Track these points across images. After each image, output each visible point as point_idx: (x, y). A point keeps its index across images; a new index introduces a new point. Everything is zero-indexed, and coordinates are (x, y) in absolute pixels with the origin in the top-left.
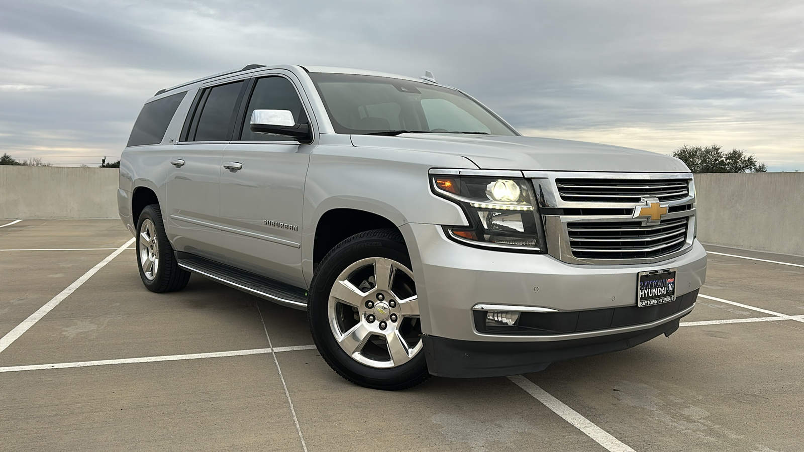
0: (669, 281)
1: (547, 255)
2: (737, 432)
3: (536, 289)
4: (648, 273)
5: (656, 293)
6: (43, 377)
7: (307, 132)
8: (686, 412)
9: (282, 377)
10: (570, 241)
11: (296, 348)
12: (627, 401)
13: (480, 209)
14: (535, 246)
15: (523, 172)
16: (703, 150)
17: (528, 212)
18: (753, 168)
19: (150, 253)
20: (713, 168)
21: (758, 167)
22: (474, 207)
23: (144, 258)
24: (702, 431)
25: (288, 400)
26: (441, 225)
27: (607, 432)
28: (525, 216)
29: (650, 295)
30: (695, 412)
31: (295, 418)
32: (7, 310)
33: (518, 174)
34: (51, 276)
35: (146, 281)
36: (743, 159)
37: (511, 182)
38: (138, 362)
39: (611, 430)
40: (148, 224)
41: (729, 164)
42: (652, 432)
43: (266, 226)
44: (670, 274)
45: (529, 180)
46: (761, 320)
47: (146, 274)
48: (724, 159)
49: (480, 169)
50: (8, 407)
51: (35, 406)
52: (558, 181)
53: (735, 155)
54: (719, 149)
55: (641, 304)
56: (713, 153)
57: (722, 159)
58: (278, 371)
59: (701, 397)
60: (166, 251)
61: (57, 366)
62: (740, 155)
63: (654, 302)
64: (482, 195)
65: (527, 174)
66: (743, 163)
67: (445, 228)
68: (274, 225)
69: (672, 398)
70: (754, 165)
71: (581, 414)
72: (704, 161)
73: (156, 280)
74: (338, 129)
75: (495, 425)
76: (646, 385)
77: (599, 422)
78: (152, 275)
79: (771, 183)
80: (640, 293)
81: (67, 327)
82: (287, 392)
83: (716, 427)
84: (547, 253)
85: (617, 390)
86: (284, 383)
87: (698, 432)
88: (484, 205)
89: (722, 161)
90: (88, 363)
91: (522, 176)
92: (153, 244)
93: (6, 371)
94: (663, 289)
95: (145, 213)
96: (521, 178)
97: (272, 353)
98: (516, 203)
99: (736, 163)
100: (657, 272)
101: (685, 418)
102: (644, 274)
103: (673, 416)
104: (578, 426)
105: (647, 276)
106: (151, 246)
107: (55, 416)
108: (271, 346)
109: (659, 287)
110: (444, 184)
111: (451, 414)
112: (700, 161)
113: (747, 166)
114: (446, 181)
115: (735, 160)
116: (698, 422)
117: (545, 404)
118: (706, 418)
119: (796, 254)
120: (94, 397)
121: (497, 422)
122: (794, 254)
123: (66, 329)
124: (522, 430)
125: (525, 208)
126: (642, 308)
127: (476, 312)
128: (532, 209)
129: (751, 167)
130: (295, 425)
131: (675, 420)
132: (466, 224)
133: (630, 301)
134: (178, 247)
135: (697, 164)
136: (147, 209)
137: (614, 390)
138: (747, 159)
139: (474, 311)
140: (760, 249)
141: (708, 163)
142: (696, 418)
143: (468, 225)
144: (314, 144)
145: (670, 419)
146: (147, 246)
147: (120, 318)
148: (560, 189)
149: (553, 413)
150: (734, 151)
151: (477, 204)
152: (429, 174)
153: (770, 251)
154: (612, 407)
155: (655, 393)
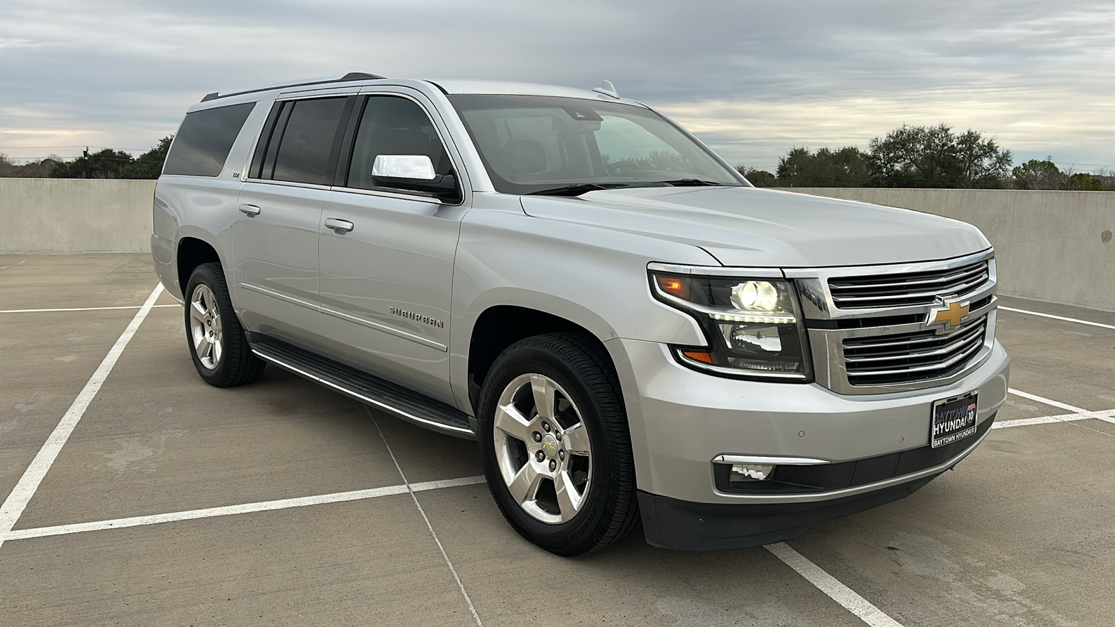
0: (970, 407)
1: (815, 384)
2: (1067, 615)
3: (802, 434)
4: (945, 401)
5: (954, 426)
6: (102, 544)
7: (453, 188)
8: (993, 583)
9: (435, 536)
10: (846, 363)
11: (441, 484)
12: (912, 567)
13: (723, 321)
14: (797, 371)
15: (784, 270)
16: (927, 131)
17: (790, 325)
18: (994, 155)
19: (206, 332)
20: (939, 156)
21: (1000, 154)
22: (714, 319)
23: (198, 338)
24: (1022, 615)
25: (454, 577)
26: (668, 344)
27: (898, 620)
28: (784, 331)
29: (947, 431)
30: (1004, 582)
31: (471, 608)
32: (14, 422)
33: (777, 273)
34: (60, 359)
35: (204, 370)
36: (981, 143)
37: (766, 284)
38: (229, 514)
39: (901, 618)
40: (202, 289)
41: (961, 150)
42: (956, 618)
43: (393, 315)
44: (970, 398)
45: (791, 280)
46: (1055, 421)
47: (201, 360)
48: (954, 143)
49: (723, 266)
50: (68, 599)
51: (105, 597)
52: (831, 280)
53: (970, 138)
54: (948, 129)
55: (935, 444)
56: (940, 136)
57: (952, 144)
58: (428, 526)
59: (1007, 557)
60: (232, 329)
61: (118, 523)
62: (977, 138)
63: (951, 439)
64: (725, 302)
65: (789, 273)
66: (980, 150)
67: (673, 348)
68: (406, 315)
69: (969, 559)
70: (996, 152)
71: (856, 592)
72: (928, 147)
73: (219, 370)
74: (501, 186)
75: (747, 615)
76: (930, 539)
77: (883, 605)
78: (211, 362)
79: (1046, 205)
80: (934, 429)
81: (111, 452)
82: (450, 564)
83: (1038, 608)
84: (814, 381)
85: (894, 549)
86: (441, 547)
87: (1017, 618)
88: (728, 316)
89: (953, 146)
90: (160, 518)
91: (782, 276)
92: (210, 319)
93: (47, 534)
94: (963, 420)
95: (198, 275)
96: (781, 278)
97: (409, 493)
98: (772, 313)
99: (970, 149)
100: (956, 399)
101: (993, 594)
102: (940, 403)
103: (977, 589)
104: (856, 612)
105: (943, 405)
106: (208, 321)
107: (139, 613)
108: (406, 481)
109: (957, 418)
110: (670, 285)
111: (682, 596)
112: (922, 147)
113: (986, 153)
114: (674, 282)
115: (970, 145)
116: (1013, 600)
117: (803, 575)
118: (1021, 594)
119: (1078, 304)
120: (183, 577)
121: (748, 609)
122: (1075, 303)
123: (110, 456)
124: (784, 623)
125: (785, 320)
126: (937, 449)
127: (717, 466)
128: (794, 321)
129: (991, 155)
130: (476, 622)
131: (982, 598)
132: (704, 343)
133: (923, 442)
134: (250, 326)
135: (918, 151)
136: (200, 270)
137: (889, 548)
138: (986, 143)
139: (714, 463)
140: (1028, 296)
141: (933, 150)
142: (1008, 593)
143: (707, 345)
144: (464, 206)
145: (974, 596)
146: (202, 321)
147: (180, 435)
148: (833, 292)
149: (818, 591)
150: (969, 133)
151: (718, 315)
152: (648, 270)
153: (1042, 299)
154: (893, 576)
155: (946, 552)
